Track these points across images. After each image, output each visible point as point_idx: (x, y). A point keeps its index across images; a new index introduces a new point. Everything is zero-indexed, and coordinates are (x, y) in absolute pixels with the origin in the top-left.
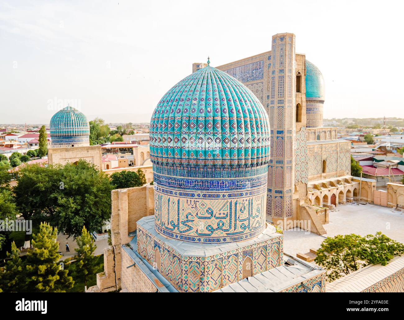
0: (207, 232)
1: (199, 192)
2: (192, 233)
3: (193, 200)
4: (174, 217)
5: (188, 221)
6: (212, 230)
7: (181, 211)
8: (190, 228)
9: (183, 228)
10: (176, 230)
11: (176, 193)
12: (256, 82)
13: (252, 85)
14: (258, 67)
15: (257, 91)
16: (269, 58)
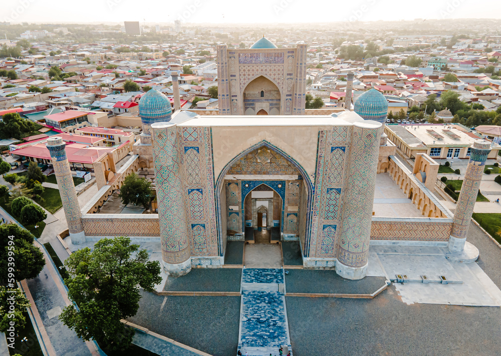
12: (277, 64)
13: (275, 66)
14: (280, 56)
15: (279, 70)
16: (289, 52)
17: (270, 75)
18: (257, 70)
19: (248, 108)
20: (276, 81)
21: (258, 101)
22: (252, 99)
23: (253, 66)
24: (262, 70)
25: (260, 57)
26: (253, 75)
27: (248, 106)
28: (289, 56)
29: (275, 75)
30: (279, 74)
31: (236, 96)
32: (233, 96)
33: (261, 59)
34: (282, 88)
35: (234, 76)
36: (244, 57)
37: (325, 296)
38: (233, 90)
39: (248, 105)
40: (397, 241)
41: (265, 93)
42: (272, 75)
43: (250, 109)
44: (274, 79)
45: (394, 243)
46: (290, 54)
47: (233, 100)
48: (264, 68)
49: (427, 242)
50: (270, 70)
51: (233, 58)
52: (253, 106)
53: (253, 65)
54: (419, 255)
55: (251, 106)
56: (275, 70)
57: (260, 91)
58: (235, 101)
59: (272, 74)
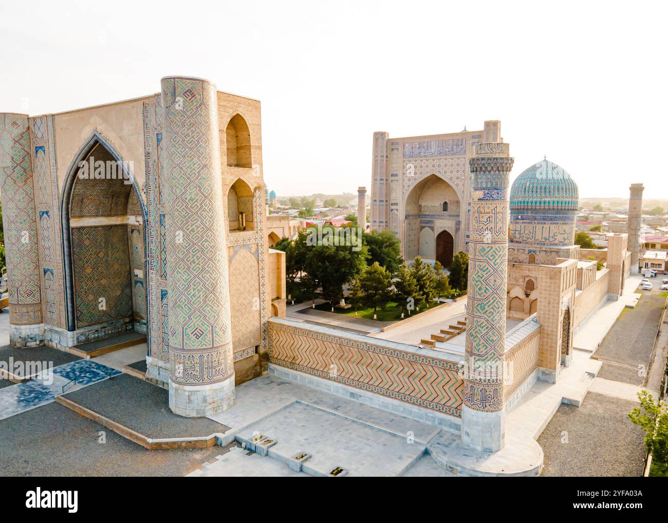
0: (563, 240)
1: (561, 222)
2: (556, 242)
3: (557, 226)
4: (546, 235)
5: (555, 236)
6: (565, 239)
7: (551, 232)
8: (556, 239)
9: (551, 239)
10: (547, 241)
11: (548, 223)
12: (457, 156)
13: (452, 159)
14: (460, 143)
15: (458, 165)
16: (474, 137)
17: (445, 172)
18: (427, 166)
19: (425, 227)
20: (454, 182)
21: (440, 217)
22: (431, 213)
23: (421, 161)
24: (434, 166)
25: (432, 147)
26: (421, 173)
27: (424, 225)
28: (473, 144)
29: (451, 172)
30: (458, 171)
31: (396, 204)
32: (392, 204)
33: (433, 150)
34: (463, 192)
35: (396, 175)
36: (410, 148)
37: (94, 417)
38: (393, 195)
39: (424, 223)
40: (361, 392)
41: (449, 205)
42: (449, 173)
43: (427, 228)
44: (451, 179)
45: (352, 395)
46: (476, 140)
47: (392, 210)
48: (436, 162)
49: (415, 409)
50: (446, 165)
51: (395, 151)
52: (432, 225)
53: (422, 159)
54: (372, 428)
55: (429, 225)
56: (452, 165)
57: (442, 203)
58: (395, 211)
59: (448, 171)
